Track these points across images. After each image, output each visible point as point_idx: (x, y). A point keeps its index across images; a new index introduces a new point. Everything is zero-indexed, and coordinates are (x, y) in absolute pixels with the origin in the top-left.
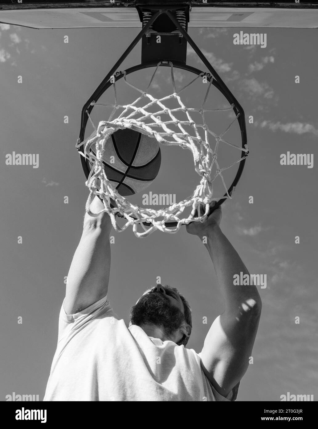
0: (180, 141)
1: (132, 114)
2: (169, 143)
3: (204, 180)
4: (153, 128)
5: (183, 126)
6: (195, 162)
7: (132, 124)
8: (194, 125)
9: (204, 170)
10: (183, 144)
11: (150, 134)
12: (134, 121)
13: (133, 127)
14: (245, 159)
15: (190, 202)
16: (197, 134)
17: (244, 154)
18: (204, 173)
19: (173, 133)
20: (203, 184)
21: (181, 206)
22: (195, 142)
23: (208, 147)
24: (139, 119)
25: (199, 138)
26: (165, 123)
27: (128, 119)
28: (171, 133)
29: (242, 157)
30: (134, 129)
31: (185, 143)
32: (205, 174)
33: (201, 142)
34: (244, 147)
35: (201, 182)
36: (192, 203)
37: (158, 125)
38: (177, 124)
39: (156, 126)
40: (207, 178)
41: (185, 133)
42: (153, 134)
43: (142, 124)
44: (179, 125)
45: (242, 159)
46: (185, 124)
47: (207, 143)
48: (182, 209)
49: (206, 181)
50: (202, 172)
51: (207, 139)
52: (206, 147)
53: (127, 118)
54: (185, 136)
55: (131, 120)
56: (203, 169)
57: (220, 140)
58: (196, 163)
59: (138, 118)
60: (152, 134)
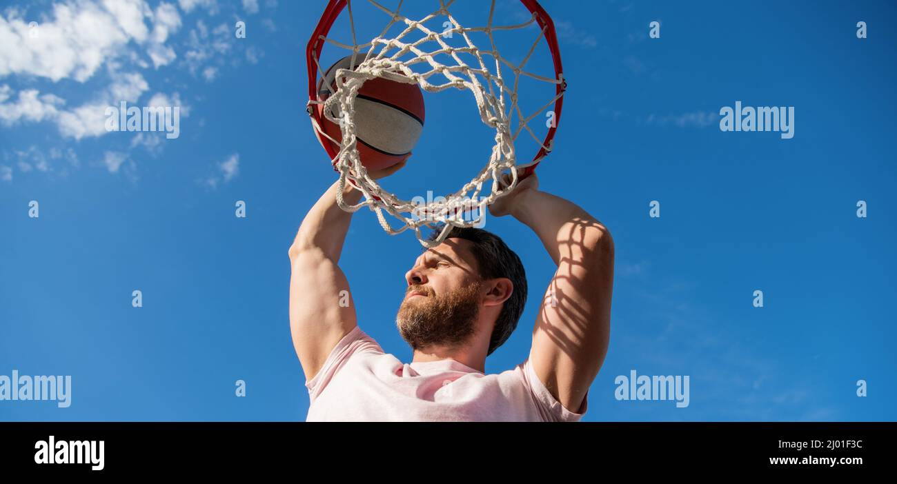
0: (454, 79)
1: (383, 52)
2: (438, 88)
3: (499, 136)
4: (414, 68)
5: (458, 54)
6: (479, 108)
7: (381, 70)
8: (477, 52)
9: (494, 118)
10: (459, 83)
11: (410, 80)
12: (387, 61)
13: (383, 73)
14: (562, 97)
15: (486, 173)
16: (482, 65)
17: (560, 89)
18: (496, 121)
19: (443, 68)
20: (499, 140)
21: (475, 184)
22: (479, 77)
23: (502, 84)
24: (394, 57)
25: (484, 70)
26: (431, 55)
27: (379, 59)
28: (440, 68)
29: (557, 94)
30: (385, 78)
31: (460, 81)
32: (498, 124)
33: (488, 76)
34: (558, 78)
35: (496, 139)
36: (491, 174)
37: (422, 60)
38: (450, 53)
39: (418, 62)
40: (501, 131)
41: (462, 65)
42: (415, 78)
43: (399, 64)
44: (453, 54)
45: (557, 98)
46: (463, 52)
47: (499, 77)
48: (479, 187)
49: (502, 134)
50: (493, 121)
51: (500, 71)
52: (498, 84)
53: (377, 58)
54: (463, 68)
55: (383, 60)
56: (493, 116)
57: (520, 73)
58: (481, 109)
59: (393, 55)
60: (413, 79)
